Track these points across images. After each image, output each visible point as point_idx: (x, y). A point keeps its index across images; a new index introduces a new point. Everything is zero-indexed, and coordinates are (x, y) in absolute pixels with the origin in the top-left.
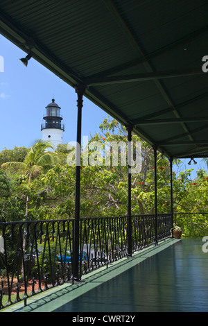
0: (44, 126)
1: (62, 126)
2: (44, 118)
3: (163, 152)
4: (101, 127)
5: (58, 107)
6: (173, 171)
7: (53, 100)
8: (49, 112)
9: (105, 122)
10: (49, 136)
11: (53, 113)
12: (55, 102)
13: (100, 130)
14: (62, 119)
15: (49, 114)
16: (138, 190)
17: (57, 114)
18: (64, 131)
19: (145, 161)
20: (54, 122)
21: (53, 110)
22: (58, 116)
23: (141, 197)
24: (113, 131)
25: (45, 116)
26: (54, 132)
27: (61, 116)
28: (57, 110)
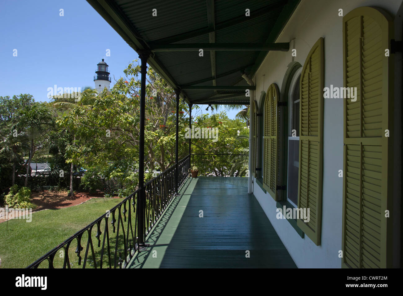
0: (96, 78)
1: (109, 79)
2: (96, 72)
3: (185, 97)
4: (125, 72)
5: (106, 65)
7: (103, 60)
8: (99, 68)
9: (130, 67)
10: (100, 86)
11: (103, 69)
12: (105, 61)
13: (124, 74)
14: (109, 74)
15: (100, 69)
16: (159, 134)
17: (106, 70)
18: (111, 82)
19: (167, 105)
20: (103, 75)
21: (103, 67)
22: (106, 71)
23: (162, 141)
24: (137, 76)
25: (97, 71)
26: (103, 83)
27: (108, 72)
28: (106, 67)
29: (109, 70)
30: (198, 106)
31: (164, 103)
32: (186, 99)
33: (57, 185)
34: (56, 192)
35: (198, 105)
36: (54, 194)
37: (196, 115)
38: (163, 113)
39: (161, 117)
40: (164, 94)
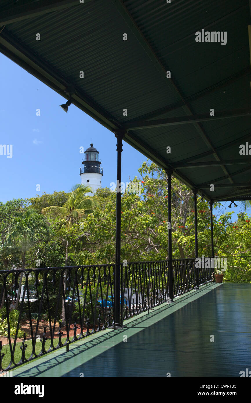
0: (83, 170)
1: (101, 171)
2: (83, 163)
3: (202, 195)
4: (140, 171)
5: (96, 152)
6: (213, 214)
7: (92, 145)
8: (88, 156)
9: (144, 166)
10: (88, 181)
11: (92, 158)
12: (94, 146)
13: (139, 174)
14: (100, 163)
15: (88, 158)
16: (178, 234)
17: (95, 158)
18: (103, 175)
19: (185, 204)
20: (93, 166)
21: (91, 154)
22: (97, 160)
23: (181, 241)
24: (152, 175)
25: (84, 160)
26: (93, 177)
27: (99, 161)
28: (95, 155)
29: (100, 158)
30: (220, 204)
31: (182, 202)
32: (205, 197)
33: (45, 313)
34: (44, 322)
35: (220, 202)
36: (42, 324)
37: (219, 214)
38: (182, 212)
39: (180, 218)
40: (182, 192)
